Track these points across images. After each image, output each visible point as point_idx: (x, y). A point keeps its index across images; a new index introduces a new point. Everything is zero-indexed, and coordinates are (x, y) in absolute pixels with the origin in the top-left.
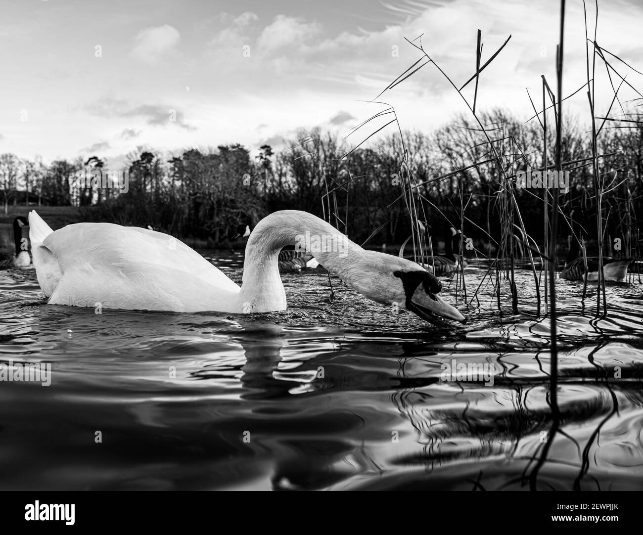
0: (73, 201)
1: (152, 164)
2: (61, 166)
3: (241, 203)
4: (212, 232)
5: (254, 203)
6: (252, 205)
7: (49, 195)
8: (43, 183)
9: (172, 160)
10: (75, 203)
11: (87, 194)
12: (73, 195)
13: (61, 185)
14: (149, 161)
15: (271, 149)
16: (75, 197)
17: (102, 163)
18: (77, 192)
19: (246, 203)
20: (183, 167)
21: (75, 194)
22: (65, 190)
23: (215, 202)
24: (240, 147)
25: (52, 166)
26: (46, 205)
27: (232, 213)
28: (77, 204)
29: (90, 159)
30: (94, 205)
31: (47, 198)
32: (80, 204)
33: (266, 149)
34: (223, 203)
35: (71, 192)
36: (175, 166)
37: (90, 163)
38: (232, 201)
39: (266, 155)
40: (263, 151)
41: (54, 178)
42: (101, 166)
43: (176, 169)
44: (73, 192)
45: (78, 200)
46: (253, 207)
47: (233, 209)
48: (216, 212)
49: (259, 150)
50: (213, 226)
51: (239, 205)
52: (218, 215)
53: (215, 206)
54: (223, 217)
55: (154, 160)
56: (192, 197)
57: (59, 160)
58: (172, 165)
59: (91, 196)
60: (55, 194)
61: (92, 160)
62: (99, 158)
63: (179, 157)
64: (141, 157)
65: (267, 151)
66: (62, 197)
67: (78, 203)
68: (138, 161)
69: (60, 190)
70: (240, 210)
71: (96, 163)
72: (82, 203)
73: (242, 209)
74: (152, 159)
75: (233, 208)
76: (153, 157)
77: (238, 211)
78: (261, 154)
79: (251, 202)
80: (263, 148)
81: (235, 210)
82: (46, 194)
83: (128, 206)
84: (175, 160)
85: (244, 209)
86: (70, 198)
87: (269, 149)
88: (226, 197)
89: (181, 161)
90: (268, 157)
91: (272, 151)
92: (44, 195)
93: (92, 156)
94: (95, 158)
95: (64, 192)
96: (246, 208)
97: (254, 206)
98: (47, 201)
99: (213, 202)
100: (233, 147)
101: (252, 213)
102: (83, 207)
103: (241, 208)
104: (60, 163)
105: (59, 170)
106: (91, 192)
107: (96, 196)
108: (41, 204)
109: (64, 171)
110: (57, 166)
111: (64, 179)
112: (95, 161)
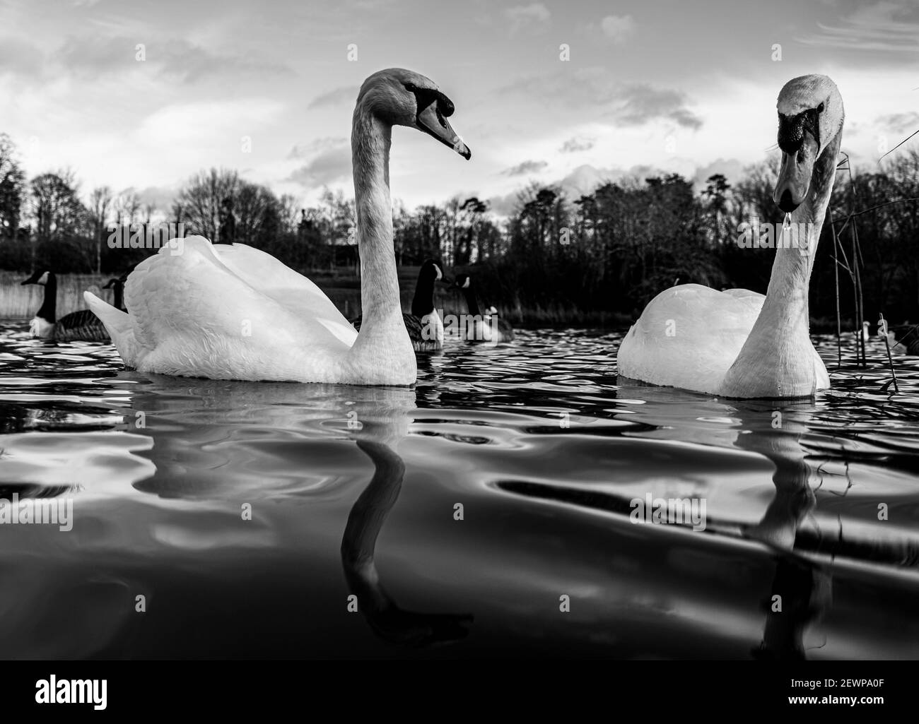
0: (445, 259)
1: (552, 206)
2: (429, 213)
3: (681, 258)
4: (639, 301)
5: (702, 259)
6: (698, 261)
7: (413, 251)
8: (406, 235)
9: (579, 199)
10: (447, 262)
11: (464, 249)
12: (444, 251)
13: (428, 236)
14: (549, 203)
15: (725, 180)
16: (447, 254)
17: (484, 207)
18: (450, 247)
19: (689, 260)
20: (596, 209)
21: (447, 249)
22: (434, 244)
23: (643, 258)
24: (678, 179)
25: (417, 213)
26: (408, 265)
27: (669, 274)
28: (450, 264)
29: (467, 202)
30: (473, 264)
31: (411, 255)
32: (454, 262)
33: (717, 180)
34: (655, 259)
35: (442, 247)
36: (585, 208)
37: (467, 207)
38: (668, 256)
39: (718, 189)
40: (713, 183)
41: (419, 229)
42: (482, 211)
43: (587, 212)
44: (445, 247)
45: (452, 256)
46: (699, 264)
47: (671, 268)
48: (644, 272)
49: (707, 182)
50: (640, 292)
51: (679, 262)
52: (647, 278)
53: (644, 264)
54: (654, 279)
55: (556, 200)
56: (610, 252)
57: (425, 204)
58: (580, 207)
59: (469, 252)
60: (420, 250)
61: (470, 204)
62: (481, 199)
63: (591, 196)
64: (538, 196)
65: (719, 183)
66: (430, 253)
67: (452, 261)
68: (533, 203)
69: (427, 244)
70: (680, 270)
71: (476, 207)
72: (456, 262)
73: (684, 269)
74: (553, 200)
75: (670, 266)
76: (554, 196)
77: (677, 270)
78: (710, 187)
79: (696, 257)
80: (713, 178)
81: (672, 270)
82: (408, 250)
83: (519, 265)
84: (584, 200)
85: (686, 267)
86: (440, 254)
87: (722, 180)
88: (660, 251)
89: (593, 201)
90: (720, 191)
91: (727, 183)
92: (406, 251)
93: (469, 197)
94: (475, 200)
95: (432, 247)
96: (689, 267)
97: (702, 263)
98: (410, 259)
99: (640, 259)
100: (669, 179)
101: (698, 274)
102: (458, 267)
103: (681, 266)
104: (427, 208)
105: (426, 218)
106: (469, 246)
107: (475, 251)
108: (403, 263)
109: (432, 218)
110: (423, 212)
111: (432, 229)
112: (474, 205)
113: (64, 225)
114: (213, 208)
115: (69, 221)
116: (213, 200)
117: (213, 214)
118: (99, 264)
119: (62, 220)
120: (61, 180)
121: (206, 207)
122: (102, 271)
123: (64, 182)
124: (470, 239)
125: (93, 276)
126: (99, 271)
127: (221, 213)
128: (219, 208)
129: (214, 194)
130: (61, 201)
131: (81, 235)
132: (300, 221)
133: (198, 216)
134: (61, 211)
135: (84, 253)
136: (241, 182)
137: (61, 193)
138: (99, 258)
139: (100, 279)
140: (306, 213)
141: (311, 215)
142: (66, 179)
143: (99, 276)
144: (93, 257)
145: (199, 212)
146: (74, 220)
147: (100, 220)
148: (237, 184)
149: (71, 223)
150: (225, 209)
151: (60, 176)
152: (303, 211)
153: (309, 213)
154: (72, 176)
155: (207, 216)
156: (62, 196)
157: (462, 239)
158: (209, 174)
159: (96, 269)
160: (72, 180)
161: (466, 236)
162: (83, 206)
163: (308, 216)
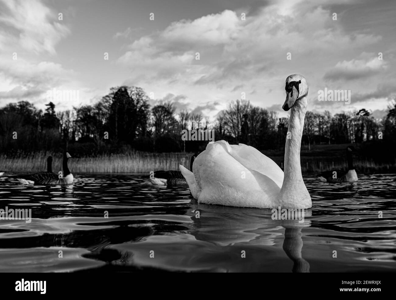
0: (351, 140)
2: (342, 117)
8: (331, 129)
10: (352, 142)
11: (360, 135)
13: (342, 129)
17: (369, 113)
22: (345, 133)
25: (335, 117)
26: (334, 143)
28: (353, 142)
29: (360, 111)
30: (365, 142)
31: (334, 139)
35: (349, 134)
37: (360, 114)
41: (336, 125)
42: (368, 115)
45: (354, 139)
57: (339, 113)
59: (363, 136)
60: (338, 136)
61: (362, 112)
62: (366, 110)
66: (343, 137)
68: (393, 110)
71: (365, 113)
72: (356, 141)
86: (348, 138)
92: (332, 137)
93: (361, 109)
94: (364, 110)
104: (340, 115)
105: (340, 120)
106: (362, 132)
107: (365, 135)
108: (330, 143)
109: (343, 120)
110: (338, 117)
111: (343, 125)
112: (363, 112)
113: (168, 129)
114: (238, 119)
115: (170, 127)
116: (238, 115)
117: (238, 122)
118: (185, 148)
119: (166, 127)
120: (166, 108)
121: (234, 119)
122: (186, 151)
123: (167, 109)
124: (363, 129)
125: (182, 153)
126: (184, 151)
127: (242, 121)
128: (241, 119)
129: (238, 112)
130: (165, 117)
131: (176, 134)
132: (278, 124)
133: (231, 123)
134: (166, 123)
135: (178, 142)
136: (251, 107)
137: (166, 114)
138: (185, 145)
139: (185, 155)
140: (281, 120)
141: (284, 121)
142: (168, 107)
143: (185, 153)
144: (182, 144)
145: (231, 122)
146: (172, 127)
147: (184, 126)
148: (249, 107)
149: (171, 128)
150: (244, 119)
151: (165, 106)
152: (280, 119)
153: (283, 120)
154: (171, 106)
155: (235, 123)
156: (166, 116)
157: (358, 130)
158: (236, 103)
159: (183, 150)
160: (171, 108)
161: (360, 128)
162: (176, 120)
163: (283, 121)
